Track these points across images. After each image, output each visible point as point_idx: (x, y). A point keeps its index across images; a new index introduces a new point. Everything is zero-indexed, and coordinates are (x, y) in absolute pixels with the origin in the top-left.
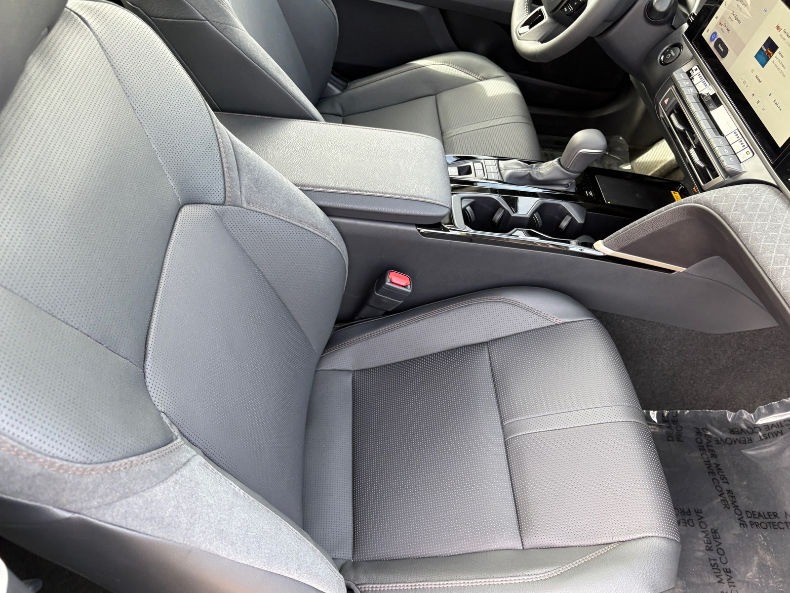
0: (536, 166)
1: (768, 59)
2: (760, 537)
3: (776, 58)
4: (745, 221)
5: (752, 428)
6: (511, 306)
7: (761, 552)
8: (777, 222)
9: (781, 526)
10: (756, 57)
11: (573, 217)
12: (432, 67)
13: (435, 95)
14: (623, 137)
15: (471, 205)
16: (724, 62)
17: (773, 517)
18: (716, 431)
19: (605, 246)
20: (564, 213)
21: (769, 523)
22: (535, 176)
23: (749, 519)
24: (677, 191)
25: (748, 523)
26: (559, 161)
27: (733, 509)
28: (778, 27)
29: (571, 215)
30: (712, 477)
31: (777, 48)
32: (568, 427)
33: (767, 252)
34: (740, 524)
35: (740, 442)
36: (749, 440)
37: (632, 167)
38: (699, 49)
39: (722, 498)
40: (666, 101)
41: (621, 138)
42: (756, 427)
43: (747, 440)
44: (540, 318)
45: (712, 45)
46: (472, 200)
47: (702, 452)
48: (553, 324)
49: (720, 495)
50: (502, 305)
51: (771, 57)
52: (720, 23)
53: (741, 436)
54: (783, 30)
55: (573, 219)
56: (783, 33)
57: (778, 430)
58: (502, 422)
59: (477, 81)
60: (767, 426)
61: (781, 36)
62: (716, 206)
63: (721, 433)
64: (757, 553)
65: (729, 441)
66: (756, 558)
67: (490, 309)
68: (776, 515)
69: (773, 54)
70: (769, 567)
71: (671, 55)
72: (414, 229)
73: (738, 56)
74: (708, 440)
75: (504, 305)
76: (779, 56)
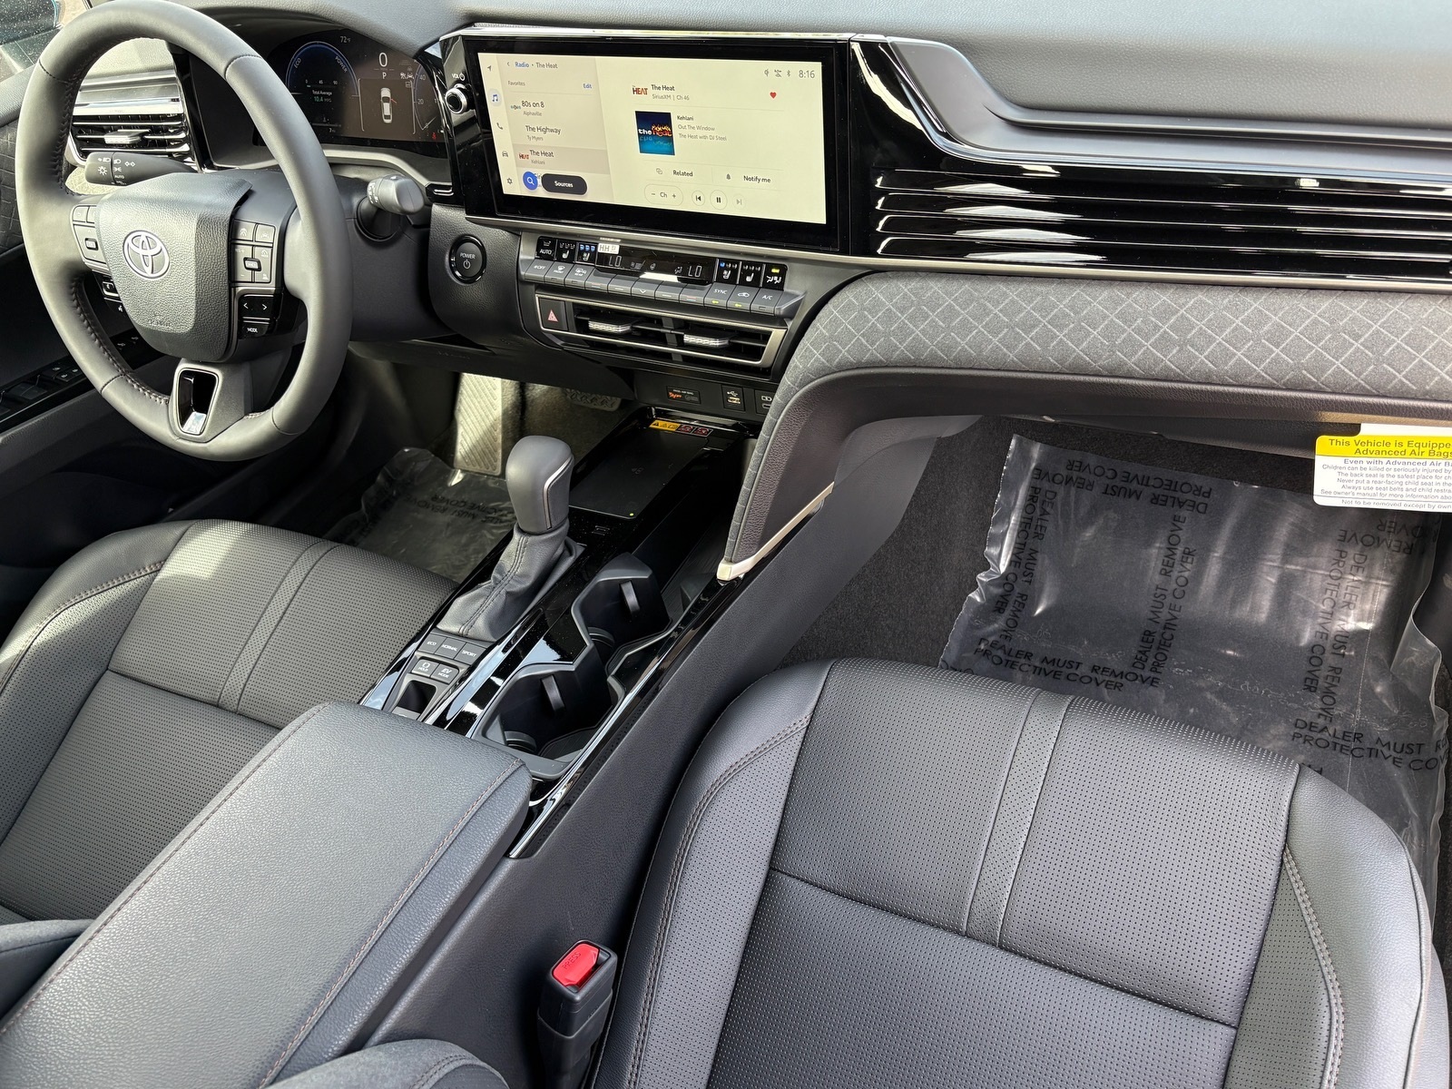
0: (501, 572)
1: (671, 140)
2: (1178, 672)
3: (681, 127)
4: (904, 341)
5: (1005, 581)
6: (734, 781)
7: (1201, 683)
8: (941, 305)
9: (1167, 636)
10: (642, 151)
11: (631, 580)
12: (45, 636)
13: (107, 669)
14: (407, 447)
15: (505, 727)
16: (590, 197)
17: (1150, 638)
18: (991, 628)
19: (736, 563)
20: (615, 590)
21: (1159, 648)
22: (518, 587)
23: (1147, 669)
24: (654, 420)
25: (1153, 675)
26: (522, 531)
27: (1124, 679)
28: (636, 91)
29: (626, 581)
30: (1062, 677)
31: (668, 115)
32: (1030, 818)
33: (983, 346)
34: (1151, 685)
35: (1019, 611)
36: (1022, 597)
37: (463, 471)
38: (523, 215)
39: (1104, 684)
40: (552, 317)
41: (406, 450)
42: (1005, 576)
43: (1019, 600)
44: (781, 747)
45: (541, 192)
46: (497, 720)
47: (1017, 668)
48: (803, 732)
49: (1098, 685)
50: (724, 796)
51: (671, 133)
52: (522, 156)
53: (1011, 603)
54: (650, 88)
55: (635, 583)
56: (656, 92)
57: (1027, 552)
58: (958, 933)
59: (153, 579)
60: (1014, 562)
61: (655, 97)
62: (839, 363)
63: (996, 626)
64: (1201, 690)
65: (1011, 623)
66: (1209, 696)
67: (718, 823)
68: (1148, 633)
69: (671, 127)
70: (1225, 686)
71: (469, 259)
72: (508, 865)
73: (607, 171)
74: (1001, 648)
75: (725, 792)
76: (684, 123)
